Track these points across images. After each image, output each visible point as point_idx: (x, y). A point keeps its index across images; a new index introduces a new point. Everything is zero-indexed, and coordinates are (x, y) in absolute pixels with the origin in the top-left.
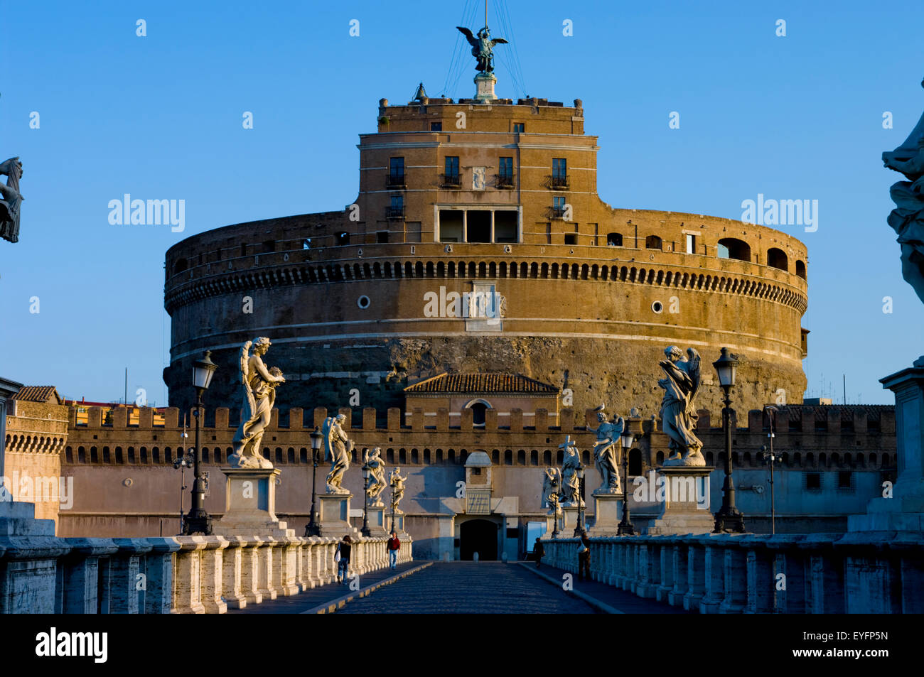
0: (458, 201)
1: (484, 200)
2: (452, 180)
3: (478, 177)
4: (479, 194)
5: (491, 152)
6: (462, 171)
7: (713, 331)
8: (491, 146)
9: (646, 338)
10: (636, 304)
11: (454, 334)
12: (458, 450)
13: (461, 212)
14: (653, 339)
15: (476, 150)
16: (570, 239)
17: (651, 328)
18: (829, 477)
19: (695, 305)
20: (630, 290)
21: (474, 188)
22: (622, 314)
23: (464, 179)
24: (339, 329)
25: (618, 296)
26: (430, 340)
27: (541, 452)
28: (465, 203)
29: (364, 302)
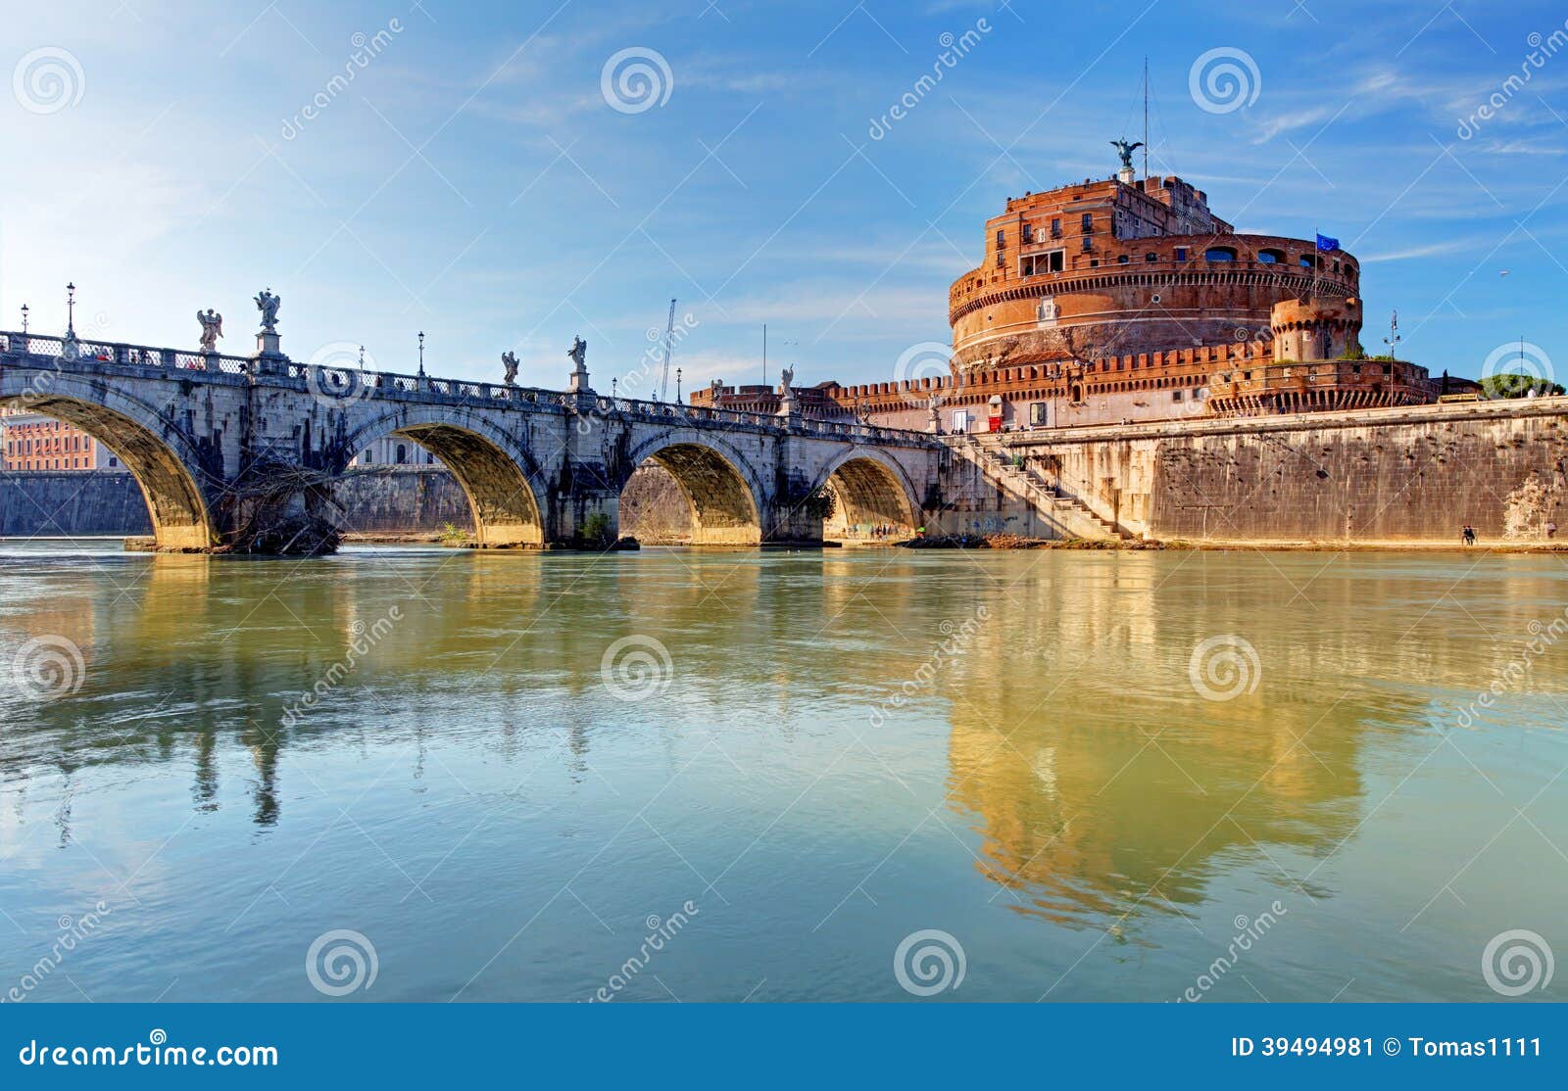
0: (1032, 250)
1: (1045, 248)
2: (1027, 239)
3: (1041, 234)
4: (1041, 245)
5: (1048, 218)
6: (1032, 233)
7: (1202, 310)
8: (1048, 214)
9: (1147, 319)
10: (1141, 298)
11: (1030, 331)
12: (986, 395)
13: (1032, 257)
14: (1153, 319)
15: (1040, 219)
16: (1094, 263)
17: (1151, 312)
18: (1187, 392)
19: (1187, 294)
20: (1136, 289)
21: (1040, 241)
22: (1130, 304)
23: (1034, 238)
24: (982, 336)
25: (1127, 294)
26: (1018, 336)
27: (1027, 392)
28: (1034, 251)
29: (990, 318)
